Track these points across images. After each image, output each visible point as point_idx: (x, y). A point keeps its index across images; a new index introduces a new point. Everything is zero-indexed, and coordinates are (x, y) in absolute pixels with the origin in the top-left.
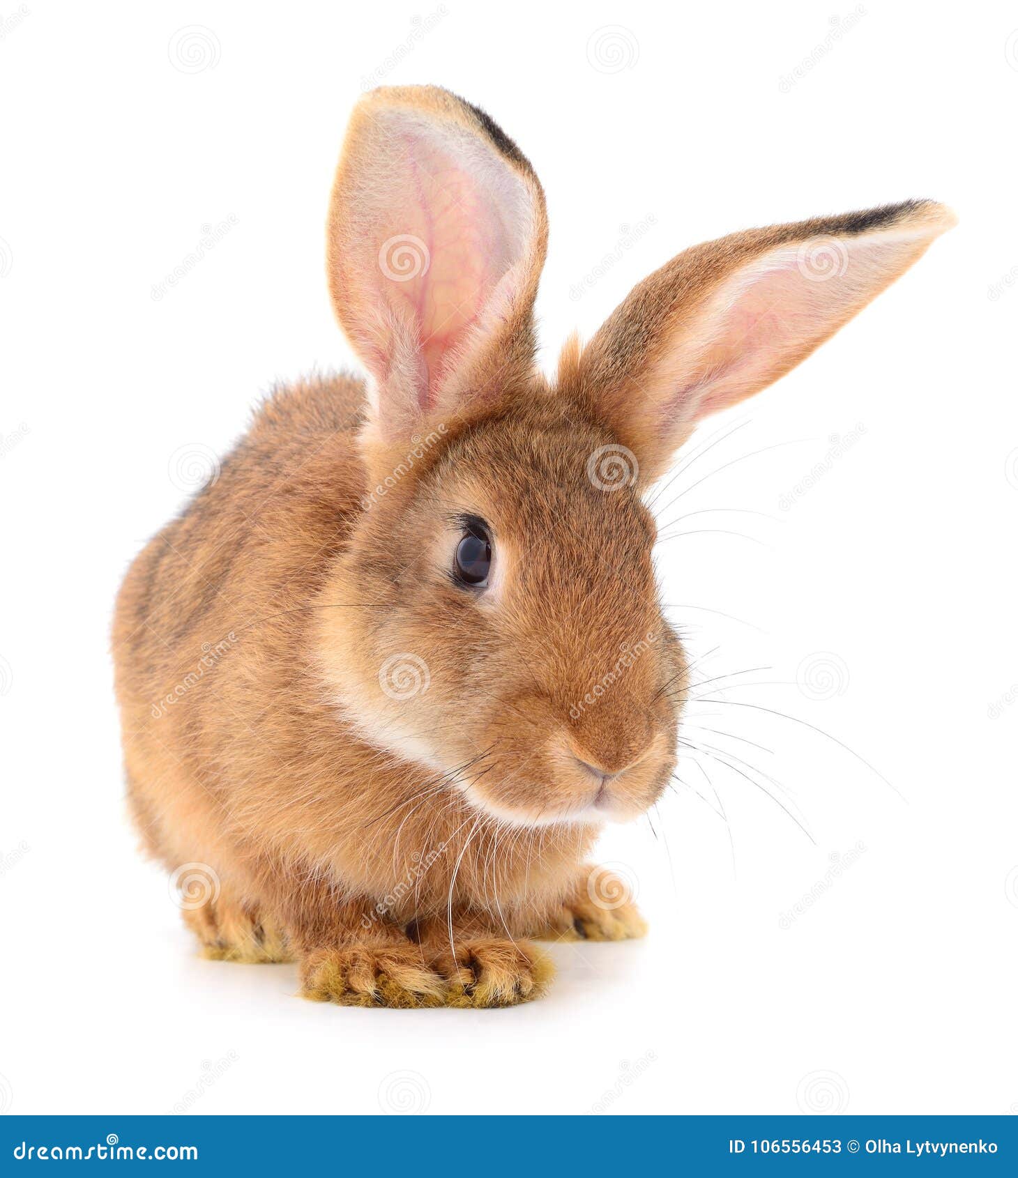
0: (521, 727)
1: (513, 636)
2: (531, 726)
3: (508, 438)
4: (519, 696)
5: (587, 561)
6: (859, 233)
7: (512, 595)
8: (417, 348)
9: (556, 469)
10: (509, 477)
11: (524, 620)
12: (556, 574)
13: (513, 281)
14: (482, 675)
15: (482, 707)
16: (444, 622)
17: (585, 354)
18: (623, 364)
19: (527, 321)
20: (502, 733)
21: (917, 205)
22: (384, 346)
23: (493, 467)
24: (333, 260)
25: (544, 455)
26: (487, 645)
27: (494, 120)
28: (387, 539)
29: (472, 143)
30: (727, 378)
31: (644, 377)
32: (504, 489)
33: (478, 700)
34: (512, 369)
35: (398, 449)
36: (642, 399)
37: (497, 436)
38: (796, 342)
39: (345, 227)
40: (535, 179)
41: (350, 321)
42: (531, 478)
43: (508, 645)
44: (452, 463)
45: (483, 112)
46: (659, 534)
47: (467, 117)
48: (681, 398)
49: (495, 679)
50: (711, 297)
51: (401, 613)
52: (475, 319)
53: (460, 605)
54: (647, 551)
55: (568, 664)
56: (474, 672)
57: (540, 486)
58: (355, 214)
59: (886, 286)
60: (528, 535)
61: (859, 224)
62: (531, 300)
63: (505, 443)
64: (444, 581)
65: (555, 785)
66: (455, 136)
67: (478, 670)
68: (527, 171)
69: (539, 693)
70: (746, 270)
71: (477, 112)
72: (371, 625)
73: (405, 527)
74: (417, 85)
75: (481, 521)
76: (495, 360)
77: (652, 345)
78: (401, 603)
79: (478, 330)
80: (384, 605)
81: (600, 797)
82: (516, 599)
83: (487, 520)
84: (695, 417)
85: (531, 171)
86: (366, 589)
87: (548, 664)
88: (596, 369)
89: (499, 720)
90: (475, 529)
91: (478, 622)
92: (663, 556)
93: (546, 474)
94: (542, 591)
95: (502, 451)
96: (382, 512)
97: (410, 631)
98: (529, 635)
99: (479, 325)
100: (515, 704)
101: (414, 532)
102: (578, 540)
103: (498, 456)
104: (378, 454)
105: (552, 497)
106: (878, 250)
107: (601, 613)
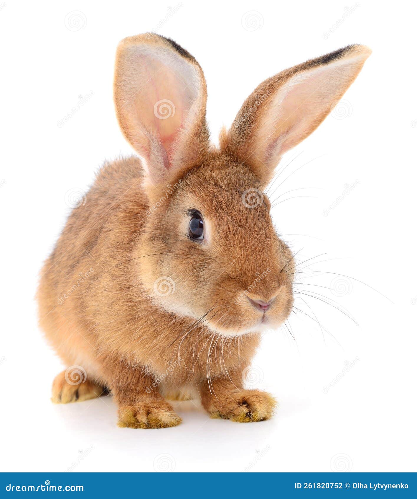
0: (225, 294)
1: (217, 257)
2: (229, 293)
3: (203, 175)
4: (222, 282)
5: (243, 222)
6: (328, 63)
7: (214, 240)
8: (160, 143)
9: (225, 185)
10: (206, 191)
11: (220, 250)
12: (231, 228)
13: (195, 108)
14: (206, 276)
15: (208, 290)
16: (188, 256)
17: (229, 134)
18: (243, 136)
19: (204, 124)
20: (218, 298)
21: (351, 47)
22: (146, 145)
23: (199, 188)
24: (119, 112)
25: (219, 180)
26: (207, 262)
27: (176, 43)
28: (161, 225)
29: (169, 54)
30: (290, 134)
31: (253, 139)
32: (205, 197)
33: (206, 287)
34: (201, 145)
35: (159, 187)
36: (254, 149)
37: (199, 175)
38: (317, 114)
39: (121, 98)
40: (198, 64)
41: (130, 137)
42: (215, 190)
43: (215, 261)
44: (182, 189)
45: (171, 40)
46: (271, 205)
47: (165, 44)
48: (272, 146)
49: (211, 277)
50: (273, 101)
51: (170, 255)
52: (182, 126)
53: (194, 248)
54: (267, 213)
55: (240, 265)
56: (202, 276)
57: (219, 193)
58: (124, 91)
59: (350, 84)
60: (217, 214)
61: (327, 59)
62: (204, 115)
63: (202, 177)
64: (186, 239)
65: (243, 316)
66: (161, 52)
67: (204, 274)
68: (194, 61)
69: (230, 278)
70: (284, 87)
71: (169, 40)
72: (159, 262)
73: (167, 219)
74: (142, 34)
75: (198, 211)
76: (193, 142)
77: (253, 125)
78: (170, 251)
79: (183, 130)
80: (163, 253)
81: (264, 319)
82: (216, 241)
83: (200, 210)
84: (281, 152)
85: (195, 61)
86: (155, 248)
87: (232, 266)
88: (233, 139)
89: (216, 293)
90: (196, 215)
91: (202, 254)
92: (274, 213)
93: (221, 187)
94: (226, 237)
95: (202, 180)
96: (157, 214)
97: (174, 262)
98: (223, 256)
99: (184, 128)
100: (221, 285)
101: (171, 220)
102: (238, 214)
103: (200, 183)
104: (152, 190)
105: (225, 196)
106: (341, 69)
107: (251, 242)
